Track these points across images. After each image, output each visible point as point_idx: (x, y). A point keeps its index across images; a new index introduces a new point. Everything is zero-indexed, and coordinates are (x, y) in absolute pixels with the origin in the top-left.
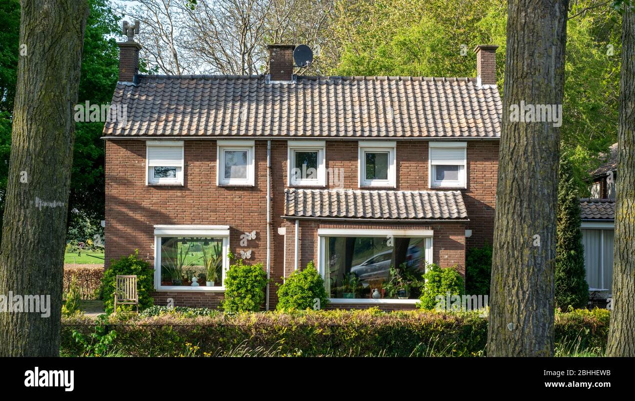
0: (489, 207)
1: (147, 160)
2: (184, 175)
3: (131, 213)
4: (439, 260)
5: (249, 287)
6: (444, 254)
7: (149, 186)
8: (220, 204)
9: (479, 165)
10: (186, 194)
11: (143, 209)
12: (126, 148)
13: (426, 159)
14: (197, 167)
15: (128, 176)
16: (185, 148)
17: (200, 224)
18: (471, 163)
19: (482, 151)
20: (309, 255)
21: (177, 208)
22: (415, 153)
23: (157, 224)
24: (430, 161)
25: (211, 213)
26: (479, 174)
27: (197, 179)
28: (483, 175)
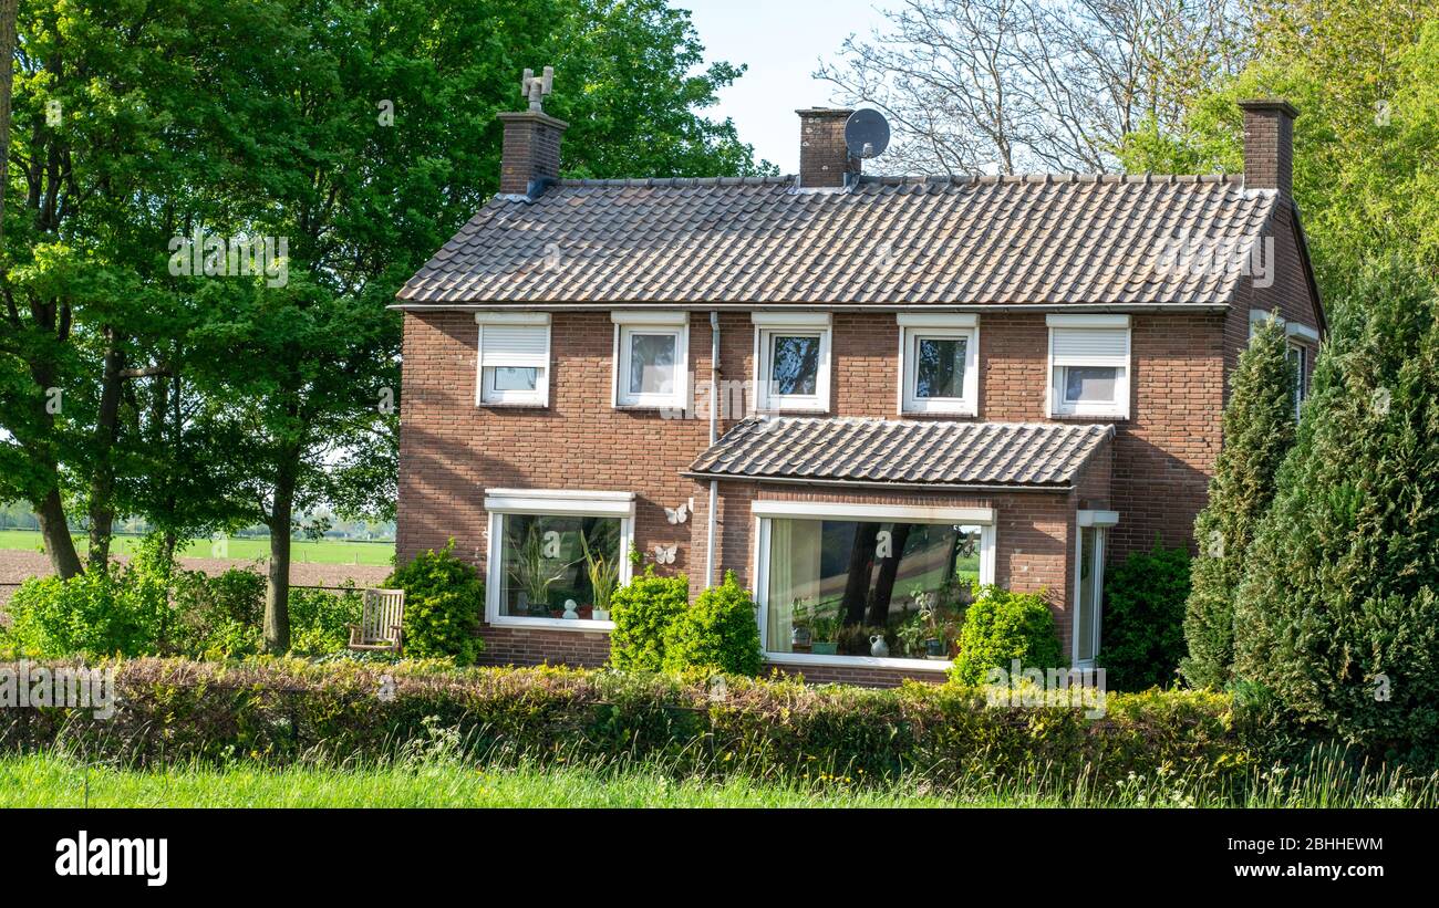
0: (1177, 461)
1: (480, 353)
2: (551, 385)
3: (446, 463)
4: (1009, 574)
5: (652, 623)
6: (1020, 562)
7: (482, 407)
8: (618, 446)
9: (1159, 368)
10: (554, 424)
11: (471, 455)
12: (442, 329)
13: (1043, 354)
14: (575, 366)
15: (445, 386)
16: (552, 329)
17: (578, 488)
18: (1141, 362)
19: (1164, 336)
20: (739, 557)
21: (536, 454)
22: (1021, 340)
23: (496, 486)
24: (1050, 357)
25: (601, 466)
26: (1159, 388)
27: (574, 395)
28: (1167, 390)
